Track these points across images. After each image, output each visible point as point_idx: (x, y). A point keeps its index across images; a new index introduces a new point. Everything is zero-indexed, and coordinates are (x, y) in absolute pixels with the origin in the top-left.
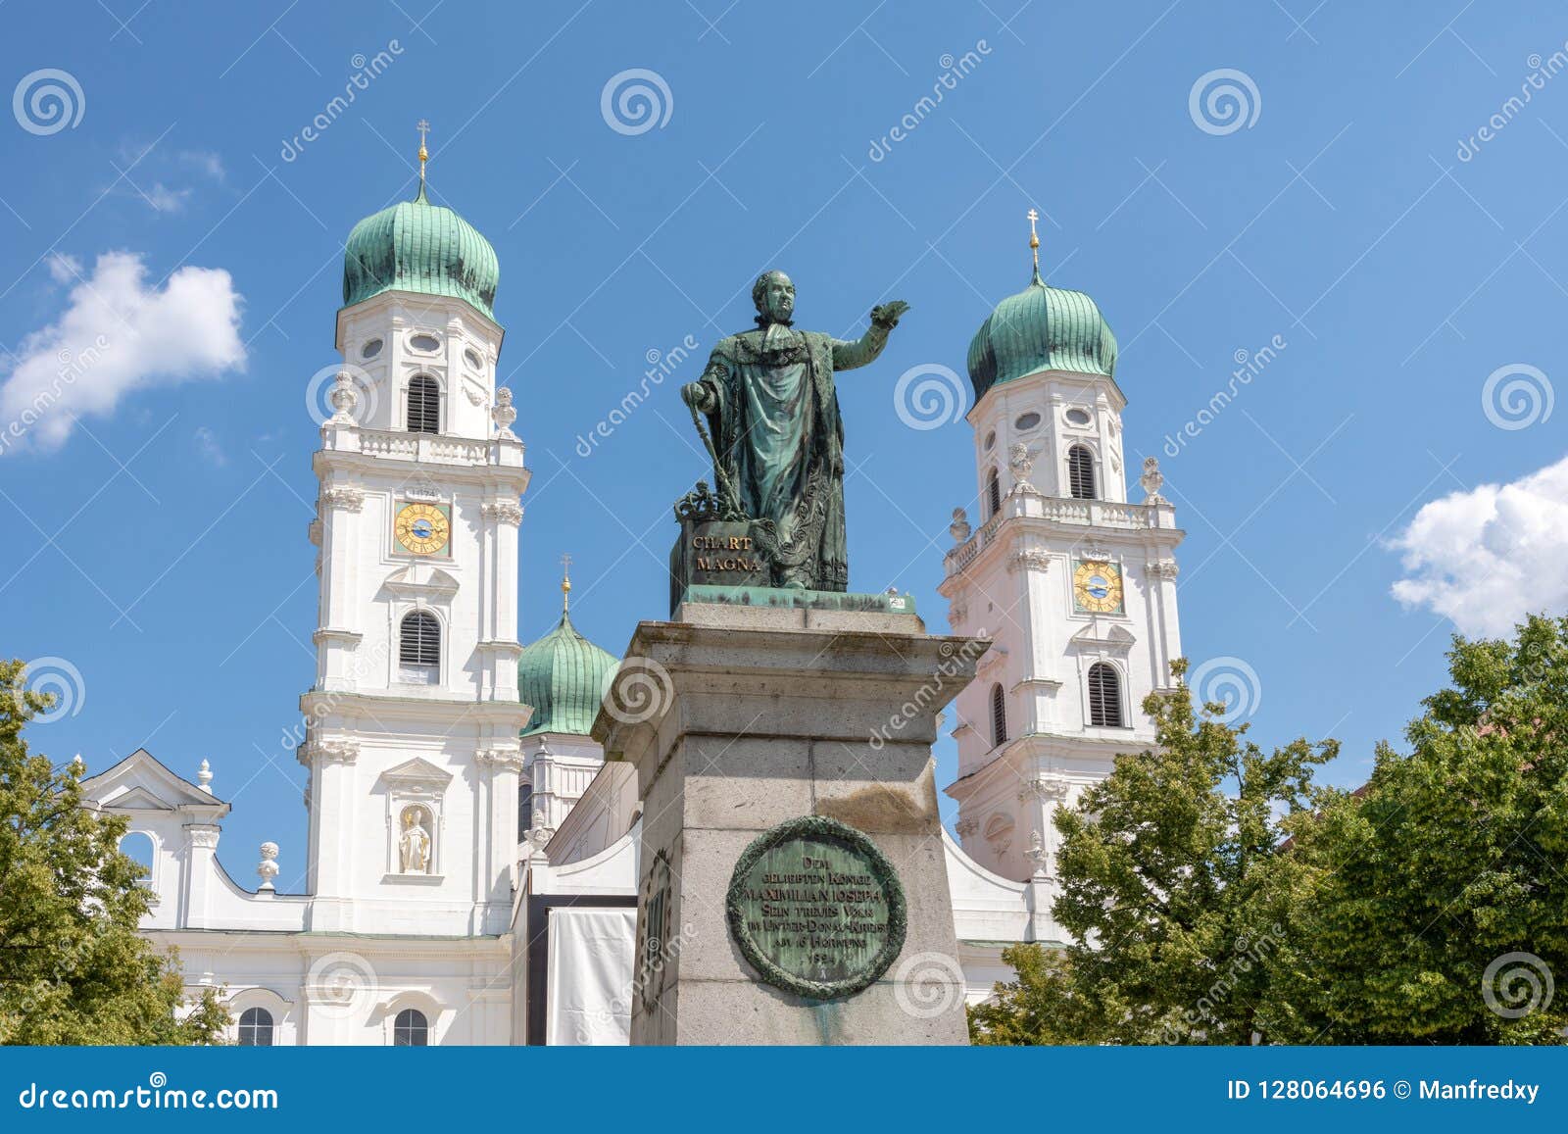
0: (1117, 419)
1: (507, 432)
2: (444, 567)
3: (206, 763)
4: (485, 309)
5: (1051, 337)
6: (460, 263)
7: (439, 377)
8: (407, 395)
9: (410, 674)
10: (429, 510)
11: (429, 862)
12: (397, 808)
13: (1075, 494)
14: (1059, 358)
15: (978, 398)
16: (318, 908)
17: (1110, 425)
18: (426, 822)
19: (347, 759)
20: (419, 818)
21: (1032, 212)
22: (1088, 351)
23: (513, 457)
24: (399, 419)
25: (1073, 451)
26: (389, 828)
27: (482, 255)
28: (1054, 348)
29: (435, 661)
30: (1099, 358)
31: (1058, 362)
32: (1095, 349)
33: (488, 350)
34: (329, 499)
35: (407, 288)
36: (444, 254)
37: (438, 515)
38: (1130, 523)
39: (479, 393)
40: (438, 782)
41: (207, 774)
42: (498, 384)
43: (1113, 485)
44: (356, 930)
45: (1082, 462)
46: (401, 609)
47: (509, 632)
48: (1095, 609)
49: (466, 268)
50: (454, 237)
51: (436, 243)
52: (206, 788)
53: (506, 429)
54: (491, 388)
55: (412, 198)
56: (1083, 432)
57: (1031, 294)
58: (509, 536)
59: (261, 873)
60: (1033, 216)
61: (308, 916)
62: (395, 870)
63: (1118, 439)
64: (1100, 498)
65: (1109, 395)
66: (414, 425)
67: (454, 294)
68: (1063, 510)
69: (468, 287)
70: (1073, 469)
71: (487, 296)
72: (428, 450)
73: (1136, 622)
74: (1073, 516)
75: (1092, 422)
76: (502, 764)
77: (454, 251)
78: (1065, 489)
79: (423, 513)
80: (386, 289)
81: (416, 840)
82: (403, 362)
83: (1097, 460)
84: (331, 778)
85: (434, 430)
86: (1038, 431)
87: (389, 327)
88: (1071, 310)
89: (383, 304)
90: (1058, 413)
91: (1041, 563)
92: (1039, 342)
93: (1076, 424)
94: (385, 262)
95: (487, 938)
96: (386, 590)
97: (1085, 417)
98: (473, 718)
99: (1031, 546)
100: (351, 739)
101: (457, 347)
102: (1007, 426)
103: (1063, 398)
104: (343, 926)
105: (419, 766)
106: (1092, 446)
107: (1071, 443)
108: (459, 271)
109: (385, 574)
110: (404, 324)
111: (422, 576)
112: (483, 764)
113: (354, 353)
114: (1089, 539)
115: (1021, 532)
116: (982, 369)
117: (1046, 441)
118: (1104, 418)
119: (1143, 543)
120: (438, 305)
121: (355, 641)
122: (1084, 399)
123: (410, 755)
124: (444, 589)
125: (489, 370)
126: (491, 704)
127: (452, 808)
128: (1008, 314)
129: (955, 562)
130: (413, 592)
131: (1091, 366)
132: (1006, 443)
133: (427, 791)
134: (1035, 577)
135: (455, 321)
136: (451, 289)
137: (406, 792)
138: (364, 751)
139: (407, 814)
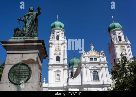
0: (123, 33)
1: (65, 40)
2: (60, 52)
4: (63, 30)
7: (59, 35)
8: (56, 37)
9: (57, 62)
15: (109, 33)
18: (59, 75)
19: (52, 70)
22: (119, 28)
23: (66, 42)
24: (56, 39)
25: (119, 36)
26: (55, 76)
27: (63, 25)
29: (59, 60)
31: (116, 29)
33: (63, 33)
34: (49, 47)
35: (56, 28)
37: (59, 47)
38: (125, 43)
40: (60, 72)
43: (123, 39)
45: (120, 38)
46: (56, 56)
47: (66, 57)
50: (60, 24)
51: (58, 24)
54: (64, 36)
55: (57, 21)
56: (119, 35)
57: (113, 23)
58: (66, 48)
59: (44, 81)
60: (112, 17)
61: (48, 85)
62: (56, 80)
63: (123, 35)
65: (122, 31)
71: (63, 28)
72: (58, 42)
73: (127, 52)
74: (119, 42)
76: (66, 70)
78: (118, 40)
80: (54, 28)
81: (58, 77)
82: (56, 34)
84: (50, 72)
86: (115, 35)
87: (55, 32)
88: (117, 24)
89: (54, 30)
90: (117, 33)
91: (117, 47)
92: (114, 27)
93: (119, 34)
94: (54, 26)
95: (65, 87)
96: (55, 54)
97: (119, 33)
98: (63, 65)
99: (116, 46)
100: (52, 68)
101: (61, 33)
102: (112, 35)
103: (117, 32)
104: (51, 86)
105: (58, 70)
106: (121, 36)
107: (118, 36)
108: (61, 27)
109: (55, 53)
110: (56, 31)
111: (58, 53)
112: (64, 70)
113: (52, 34)
114: (121, 44)
115: (114, 44)
116: (109, 30)
117: (116, 36)
118: (121, 33)
119: (127, 44)
120: (59, 29)
121: (52, 59)
122: (119, 32)
123: (57, 69)
124: (60, 54)
125: (64, 35)
126: (65, 64)
127: (61, 74)
128: (111, 25)
129: (109, 48)
130: (57, 54)
131: (119, 29)
132: (112, 36)
133: (59, 73)
134: (116, 48)
135: (60, 31)
136: (60, 28)
137: (57, 73)
138: (53, 69)
139: (57, 75)
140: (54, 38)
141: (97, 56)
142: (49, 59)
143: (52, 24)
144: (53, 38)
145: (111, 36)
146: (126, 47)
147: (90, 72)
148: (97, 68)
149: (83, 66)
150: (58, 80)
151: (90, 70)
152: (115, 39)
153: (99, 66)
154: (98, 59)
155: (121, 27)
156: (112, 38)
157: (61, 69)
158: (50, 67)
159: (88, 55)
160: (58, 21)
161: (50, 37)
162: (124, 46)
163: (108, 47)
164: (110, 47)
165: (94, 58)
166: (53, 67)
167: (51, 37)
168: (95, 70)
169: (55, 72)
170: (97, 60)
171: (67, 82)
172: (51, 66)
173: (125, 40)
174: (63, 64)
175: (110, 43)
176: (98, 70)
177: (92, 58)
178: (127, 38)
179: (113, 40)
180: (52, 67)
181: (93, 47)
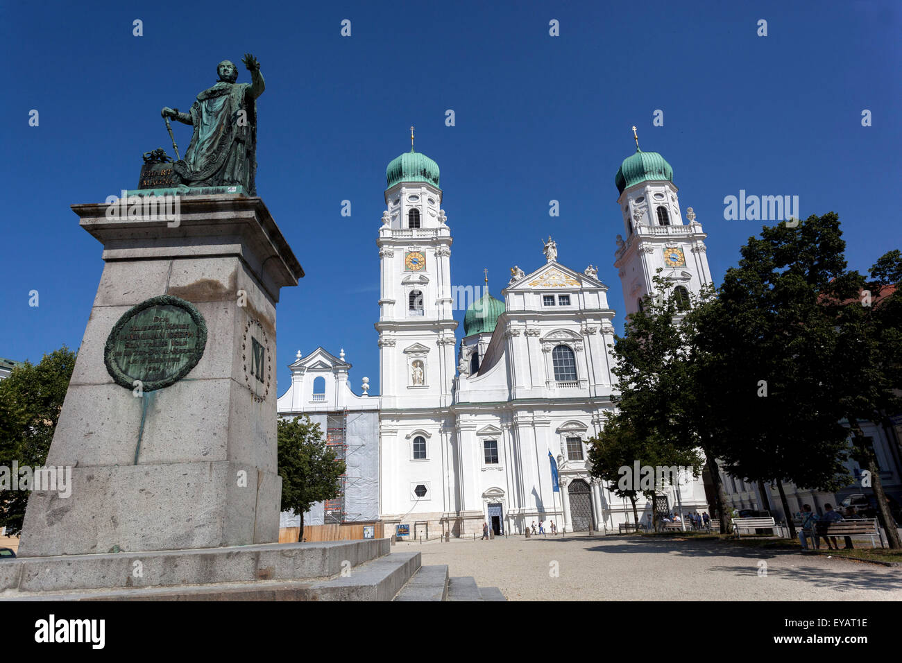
0: (675, 195)
1: (443, 225)
2: (423, 273)
3: (342, 350)
4: (435, 185)
5: (645, 169)
6: (425, 170)
7: (419, 208)
8: (408, 216)
9: (413, 312)
10: (417, 254)
11: (423, 381)
12: (411, 361)
13: (661, 224)
14: (649, 176)
15: (621, 194)
16: (383, 400)
17: (672, 198)
18: (422, 365)
19: (392, 344)
20: (419, 364)
21: (634, 127)
22: (660, 172)
23: (446, 233)
24: (406, 224)
25: (658, 208)
26: (408, 369)
27: (433, 167)
28: (647, 173)
29: (422, 307)
30: (665, 174)
31: (648, 177)
32: (663, 171)
33: (437, 197)
34: (382, 254)
35: (407, 181)
36: (419, 168)
37: (420, 256)
38: (684, 232)
39: (434, 213)
40: (425, 350)
41: (343, 354)
42: (441, 209)
43: (676, 218)
44: (398, 408)
45: (663, 214)
46: (409, 289)
47: (448, 295)
48: (674, 266)
49: (427, 171)
50: (422, 162)
51: (416, 165)
52: (343, 359)
53: (443, 223)
54: (439, 210)
55: (408, 151)
56: (661, 202)
57: (637, 154)
58: (446, 260)
59: (363, 389)
60: (634, 128)
61: (380, 403)
63: (676, 202)
64: (671, 224)
65: (670, 187)
66: (411, 226)
67: (423, 180)
68: (657, 230)
69: (428, 178)
70: (659, 215)
71: (435, 180)
72: (415, 233)
73: (691, 268)
74: (661, 232)
75: (665, 197)
76: (448, 343)
77: (422, 166)
78: (656, 222)
79: (415, 256)
80: (399, 182)
81: (418, 373)
82: (406, 205)
83: (668, 210)
84: (386, 352)
85: (419, 227)
86: (644, 203)
87: (401, 195)
88: (651, 159)
89: (399, 187)
90: (651, 195)
91: (650, 251)
92: (640, 171)
93: (659, 198)
94: (399, 173)
95: (446, 408)
96: (403, 284)
97: (662, 196)
98: (437, 326)
99: (645, 245)
100: (393, 338)
101: (425, 198)
102: (632, 203)
103: (652, 190)
104: (392, 407)
105: (418, 345)
106: (666, 206)
107: (657, 206)
108: (424, 173)
109: (403, 278)
110: (406, 192)
111: (415, 277)
112: (441, 343)
113: (391, 204)
114: (668, 240)
115: (641, 240)
116: (621, 184)
117: (647, 206)
118: (669, 195)
119: (690, 239)
120: (418, 185)
121: (393, 303)
122: (660, 189)
123: (414, 342)
124: (424, 281)
125: (437, 205)
126: (443, 321)
127: (431, 360)
128: (628, 163)
129: (619, 256)
130: (413, 283)
131: (662, 177)
132: (632, 208)
133: (421, 355)
134: (648, 256)
135: (424, 189)
136: (422, 179)
137: (413, 355)
138: (397, 342)
139: (414, 363)
140: (398, 218)
141: (569, 287)
142: (381, 303)
143: (392, 165)
144: (394, 218)
145: (627, 208)
146: (687, 248)
147: (544, 351)
148: (571, 333)
149: (517, 328)
150: (419, 382)
151: (542, 341)
152: (644, 220)
153: (576, 328)
154: (573, 297)
155: (669, 169)
156: (633, 214)
157: (428, 339)
158: (385, 332)
159: (534, 284)
160: (416, 151)
161: (383, 215)
162: (679, 244)
163: (617, 252)
164: (622, 252)
165: (560, 297)
166: (398, 333)
167: (388, 214)
168: (563, 342)
169: (405, 352)
170: (569, 303)
171: (454, 389)
172: (390, 329)
173: (686, 221)
174: (438, 322)
175: (625, 237)
176: (573, 341)
177: (552, 298)
178: (691, 213)
179: (634, 222)
180: (393, 333)
181: (553, 253)
